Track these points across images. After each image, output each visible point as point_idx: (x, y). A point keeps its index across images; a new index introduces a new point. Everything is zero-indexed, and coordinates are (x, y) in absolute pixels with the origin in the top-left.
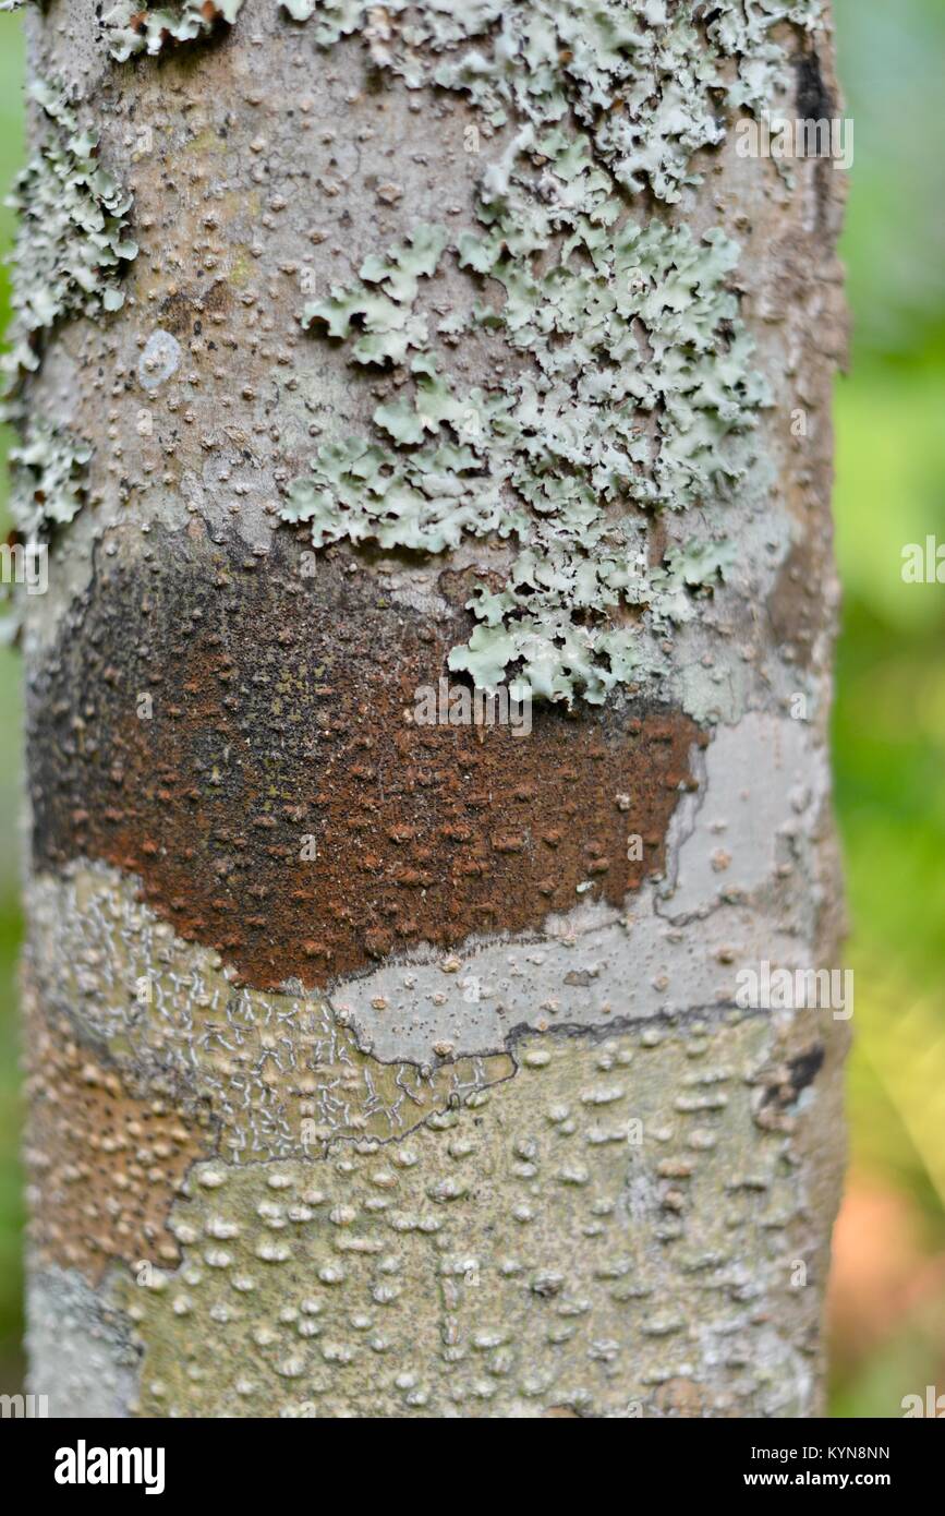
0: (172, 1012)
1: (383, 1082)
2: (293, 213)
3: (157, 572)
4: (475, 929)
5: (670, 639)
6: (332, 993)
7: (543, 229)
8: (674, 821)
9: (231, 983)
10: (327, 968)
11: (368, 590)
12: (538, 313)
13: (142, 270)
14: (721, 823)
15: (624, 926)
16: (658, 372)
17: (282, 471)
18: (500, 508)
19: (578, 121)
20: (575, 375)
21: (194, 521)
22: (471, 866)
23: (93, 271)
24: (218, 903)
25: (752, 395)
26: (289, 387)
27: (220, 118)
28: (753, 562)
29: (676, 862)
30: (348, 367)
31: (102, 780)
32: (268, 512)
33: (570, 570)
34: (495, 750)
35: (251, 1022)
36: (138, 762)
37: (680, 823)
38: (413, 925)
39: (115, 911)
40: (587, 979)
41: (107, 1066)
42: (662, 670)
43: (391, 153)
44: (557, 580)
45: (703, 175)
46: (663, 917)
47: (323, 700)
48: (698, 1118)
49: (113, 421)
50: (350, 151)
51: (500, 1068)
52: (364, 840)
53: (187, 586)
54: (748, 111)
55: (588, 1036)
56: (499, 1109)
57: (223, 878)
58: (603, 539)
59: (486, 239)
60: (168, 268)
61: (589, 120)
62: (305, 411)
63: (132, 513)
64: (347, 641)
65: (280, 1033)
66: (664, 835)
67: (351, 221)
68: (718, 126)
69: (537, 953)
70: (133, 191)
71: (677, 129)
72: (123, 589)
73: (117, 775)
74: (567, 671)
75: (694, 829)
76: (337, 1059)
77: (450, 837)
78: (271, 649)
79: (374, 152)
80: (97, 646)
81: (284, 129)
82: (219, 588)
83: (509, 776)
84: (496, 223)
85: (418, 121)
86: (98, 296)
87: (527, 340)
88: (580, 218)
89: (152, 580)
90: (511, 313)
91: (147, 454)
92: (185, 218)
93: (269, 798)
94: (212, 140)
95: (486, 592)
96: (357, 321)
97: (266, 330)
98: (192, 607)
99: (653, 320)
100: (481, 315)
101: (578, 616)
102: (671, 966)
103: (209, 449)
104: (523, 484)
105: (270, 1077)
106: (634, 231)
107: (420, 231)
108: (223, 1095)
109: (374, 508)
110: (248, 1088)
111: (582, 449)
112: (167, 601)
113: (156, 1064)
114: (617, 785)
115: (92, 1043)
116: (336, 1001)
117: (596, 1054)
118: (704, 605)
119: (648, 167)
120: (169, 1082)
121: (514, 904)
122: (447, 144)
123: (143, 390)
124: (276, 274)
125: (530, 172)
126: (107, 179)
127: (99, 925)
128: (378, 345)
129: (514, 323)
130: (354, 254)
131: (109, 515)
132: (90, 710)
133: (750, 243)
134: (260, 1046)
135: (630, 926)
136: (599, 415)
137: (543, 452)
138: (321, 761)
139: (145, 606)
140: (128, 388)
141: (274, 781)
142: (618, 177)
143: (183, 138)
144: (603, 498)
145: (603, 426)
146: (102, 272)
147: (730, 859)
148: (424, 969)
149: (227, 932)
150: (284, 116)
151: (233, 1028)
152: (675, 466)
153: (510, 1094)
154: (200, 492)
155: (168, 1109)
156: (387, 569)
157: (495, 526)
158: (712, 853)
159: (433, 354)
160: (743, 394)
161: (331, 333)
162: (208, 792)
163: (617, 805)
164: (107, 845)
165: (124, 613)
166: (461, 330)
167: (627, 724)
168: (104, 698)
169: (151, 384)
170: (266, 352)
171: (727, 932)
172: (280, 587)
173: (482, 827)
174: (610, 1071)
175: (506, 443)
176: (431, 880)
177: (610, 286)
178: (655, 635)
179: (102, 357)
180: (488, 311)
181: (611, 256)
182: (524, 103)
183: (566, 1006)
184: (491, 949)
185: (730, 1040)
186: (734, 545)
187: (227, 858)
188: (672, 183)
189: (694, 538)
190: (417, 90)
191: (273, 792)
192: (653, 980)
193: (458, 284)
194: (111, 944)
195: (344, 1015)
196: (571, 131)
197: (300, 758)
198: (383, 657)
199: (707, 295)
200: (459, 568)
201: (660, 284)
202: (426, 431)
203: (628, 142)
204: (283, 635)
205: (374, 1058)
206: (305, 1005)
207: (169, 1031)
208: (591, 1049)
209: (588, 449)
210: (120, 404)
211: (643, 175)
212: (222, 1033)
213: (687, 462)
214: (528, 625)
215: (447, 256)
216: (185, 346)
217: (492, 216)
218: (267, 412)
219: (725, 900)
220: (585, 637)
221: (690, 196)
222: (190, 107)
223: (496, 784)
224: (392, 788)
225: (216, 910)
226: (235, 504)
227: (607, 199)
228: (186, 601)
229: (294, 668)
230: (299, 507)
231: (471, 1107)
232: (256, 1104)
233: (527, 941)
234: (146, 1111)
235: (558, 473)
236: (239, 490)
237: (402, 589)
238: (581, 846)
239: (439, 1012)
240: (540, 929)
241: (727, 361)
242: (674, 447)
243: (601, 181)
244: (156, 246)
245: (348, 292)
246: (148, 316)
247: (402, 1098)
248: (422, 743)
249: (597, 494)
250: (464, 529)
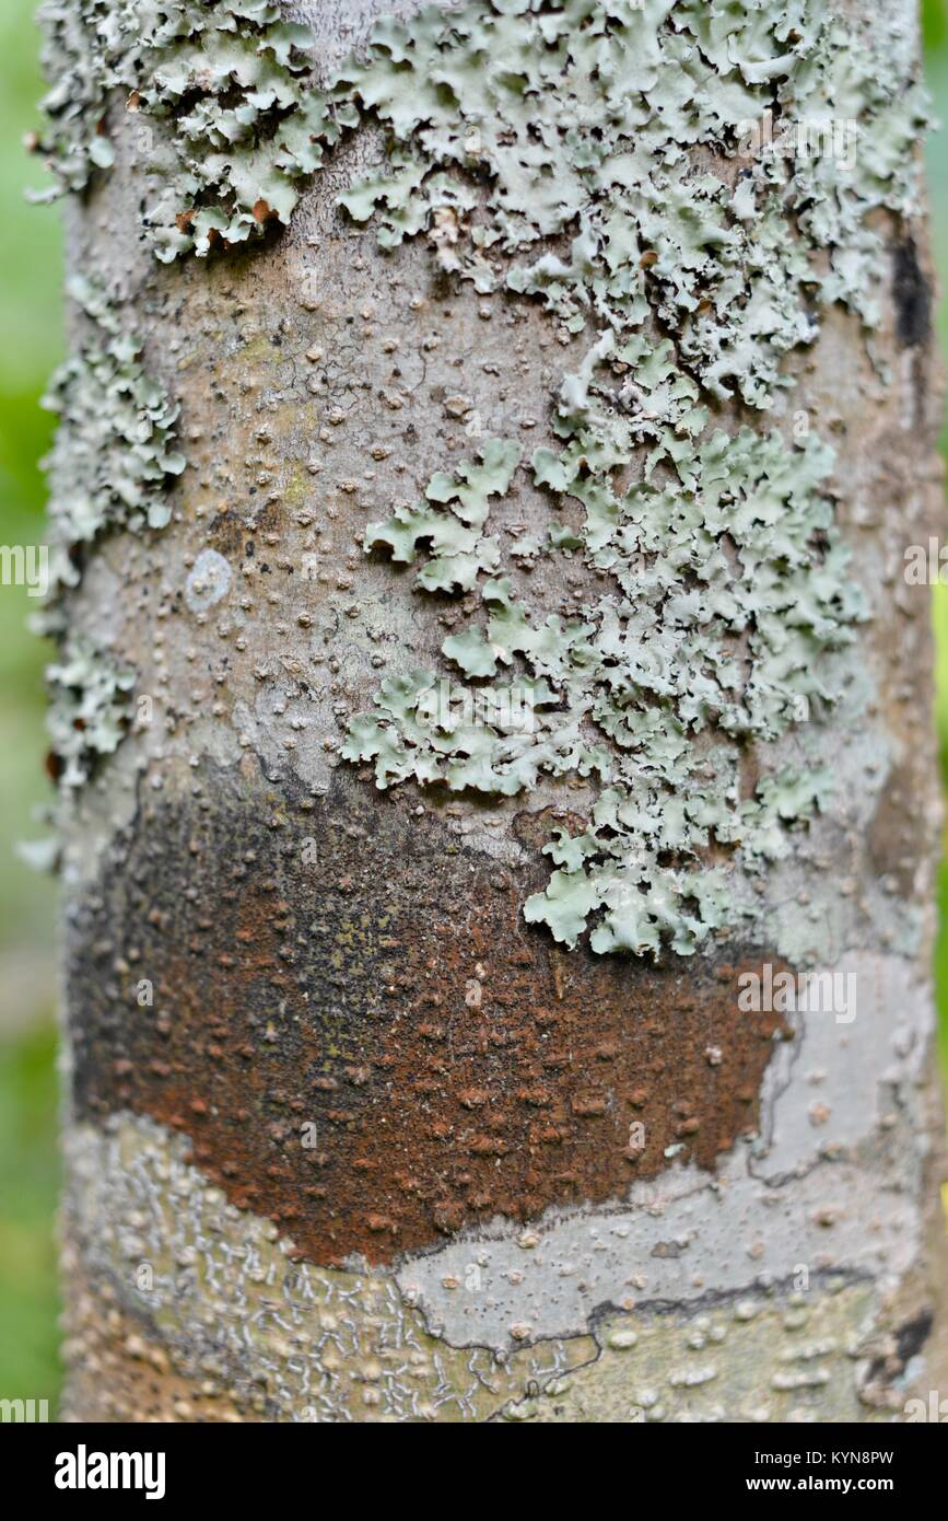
0: (224, 1285)
1: (455, 1368)
2: (353, 427)
3: (206, 810)
4: (554, 1201)
5: (764, 877)
6: (399, 1271)
7: (624, 441)
8: (769, 1074)
9: (288, 1257)
10: (393, 1243)
11: (436, 835)
12: (619, 533)
13: (190, 485)
14: (820, 1073)
15: (716, 1190)
16: (749, 590)
17: (342, 705)
18: (579, 744)
19: (661, 326)
20: (660, 598)
21: (247, 757)
22: (550, 1133)
23: (137, 484)
24: (274, 1169)
25: (849, 609)
26: (350, 614)
27: (274, 324)
28: (851, 788)
29: (772, 1117)
30: (414, 593)
31: (147, 1030)
32: (327, 749)
33: (655, 809)
34: (575, 1006)
35: (309, 1300)
36: (186, 1013)
37: (775, 1074)
38: (487, 1198)
39: (162, 1171)
40: (675, 1251)
41: (153, 1339)
42: (754, 911)
43: (459, 363)
44: (642, 821)
45: (794, 376)
46: (757, 1178)
47: (387, 953)
48: (797, 1396)
49: (158, 645)
50: (415, 361)
51: (582, 1351)
52: (432, 1105)
53: (239, 826)
54: (842, 305)
55: (677, 1312)
56: (582, 1397)
57: (280, 1143)
58: (691, 773)
59: (563, 455)
60: (217, 483)
61: (674, 323)
62: (368, 640)
63: (180, 744)
64: (414, 889)
65: (342, 1313)
66: (757, 1088)
67: (416, 436)
68: (811, 323)
69: (622, 1224)
70: (180, 400)
71: (767, 330)
72: (170, 826)
73: (163, 1026)
74: (653, 918)
75: (790, 1081)
76: (404, 1343)
77: (527, 1102)
78: (331, 897)
79: (440, 362)
80: (142, 885)
81: (343, 337)
82: (274, 829)
83: (590, 1033)
84: (573, 437)
85: (488, 328)
86: (142, 510)
87: (607, 562)
88: (664, 429)
89: (201, 818)
90: (590, 533)
91: (195, 682)
92: (236, 430)
93: (329, 1057)
94: (265, 348)
95: (565, 835)
96: (424, 544)
97: (325, 553)
98: (245, 849)
99: (744, 535)
100: (557, 537)
101: (665, 858)
102: (767, 1231)
103: (263, 679)
104: (604, 718)
105: (331, 1361)
106: (722, 441)
107: (493, 449)
108: (279, 1379)
109: (442, 746)
110: (307, 1373)
111: (668, 678)
112: (217, 841)
113: (207, 1341)
114: (707, 1037)
115: (136, 1313)
116: (403, 1280)
117: (686, 1332)
118: (799, 838)
119: (738, 372)
120: (221, 1362)
121: (597, 1172)
122: (520, 352)
123: (191, 613)
124: (336, 493)
125: (610, 382)
126: (152, 386)
127: (144, 1185)
128: (446, 570)
129: (595, 544)
130: (420, 473)
131: (155, 746)
132: (134, 953)
133: (845, 445)
134: (320, 1326)
135: (723, 1190)
136: (685, 639)
137: (627, 684)
138: (386, 1019)
139: (194, 845)
140: (174, 610)
141: (335, 1040)
142: (705, 383)
143: (233, 344)
144: (691, 729)
145: (690, 651)
146: (147, 486)
147: (829, 1112)
148: (498, 1245)
149: (284, 1201)
150: (343, 322)
151: (290, 1306)
152: (768, 691)
153: (594, 1379)
154: (252, 726)
155: (219, 1391)
156: (457, 812)
157: (575, 766)
158: (811, 1107)
159: (506, 579)
160: (840, 609)
161: (394, 558)
162: (262, 1049)
163: (708, 1059)
164: (153, 1100)
165: (171, 852)
166: (536, 553)
167: (717, 971)
168: (148, 942)
169: (200, 608)
170: (325, 576)
171: (827, 1193)
172: (340, 830)
173: (561, 1090)
174: (702, 1349)
175: (586, 673)
176: (506, 1149)
177: (697, 501)
178: (747, 873)
179: (147, 575)
180: (566, 532)
181: (697, 468)
182: (603, 308)
183: (654, 1280)
184: (572, 1222)
185: (831, 1310)
186: (831, 771)
187: (283, 1121)
188: (763, 387)
189: (788, 767)
190: (488, 295)
191: (334, 1051)
192: (748, 1247)
193: (533, 503)
194: (158, 1207)
195: (411, 1295)
196: (653, 336)
197: (363, 1015)
198: (452, 907)
199: (799, 504)
200: (535, 809)
201: (750, 496)
202: (499, 662)
203: (716, 345)
204: (346, 881)
205: (445, 1342)
206: (369, 1283)
207: (220, 1306)
208: (681, 1327)
209: (674, 677)
210: (167, 626)
211: (731, 381)
212: (278, 1311)
213: (779, 686)
214: (611, 870)
215: (521, 472)
216: (237, 568)
217: (570, 431)
218: (326, 641)
219: (824, 1157)
220: (672, 881)
221: (780, 398)
222: (241, 312)
223: (577, 1043)
224: (464, 1049)
225: (272, 1177)
226: (291, 739)
227: (693, 407)
228: (239, 842)
229: (355, 918)
230: (361, 745)
231: (552, 1395)
232: (316, 1390)
233: (611, 1212)
234: (196, 1392)
235: (642, 705)
236: (295, 724)
237: (472, 832)
238: (670, 1106)
239: (516, 1291)
240: (625, 1199)
241: (823, 573)
242: (766, 669)
243: (686, 387)
244: (205, 460)
245: (413, 513)
246: (197, 534)
247: (475, 1386)
248: (495, 1000)
249: (685, 726)
250: (540, 767)
